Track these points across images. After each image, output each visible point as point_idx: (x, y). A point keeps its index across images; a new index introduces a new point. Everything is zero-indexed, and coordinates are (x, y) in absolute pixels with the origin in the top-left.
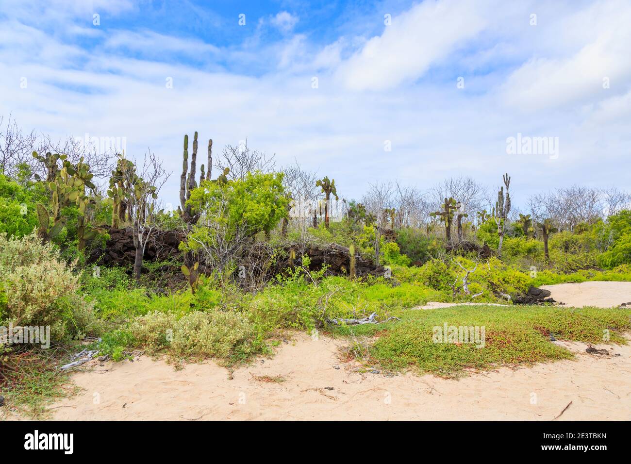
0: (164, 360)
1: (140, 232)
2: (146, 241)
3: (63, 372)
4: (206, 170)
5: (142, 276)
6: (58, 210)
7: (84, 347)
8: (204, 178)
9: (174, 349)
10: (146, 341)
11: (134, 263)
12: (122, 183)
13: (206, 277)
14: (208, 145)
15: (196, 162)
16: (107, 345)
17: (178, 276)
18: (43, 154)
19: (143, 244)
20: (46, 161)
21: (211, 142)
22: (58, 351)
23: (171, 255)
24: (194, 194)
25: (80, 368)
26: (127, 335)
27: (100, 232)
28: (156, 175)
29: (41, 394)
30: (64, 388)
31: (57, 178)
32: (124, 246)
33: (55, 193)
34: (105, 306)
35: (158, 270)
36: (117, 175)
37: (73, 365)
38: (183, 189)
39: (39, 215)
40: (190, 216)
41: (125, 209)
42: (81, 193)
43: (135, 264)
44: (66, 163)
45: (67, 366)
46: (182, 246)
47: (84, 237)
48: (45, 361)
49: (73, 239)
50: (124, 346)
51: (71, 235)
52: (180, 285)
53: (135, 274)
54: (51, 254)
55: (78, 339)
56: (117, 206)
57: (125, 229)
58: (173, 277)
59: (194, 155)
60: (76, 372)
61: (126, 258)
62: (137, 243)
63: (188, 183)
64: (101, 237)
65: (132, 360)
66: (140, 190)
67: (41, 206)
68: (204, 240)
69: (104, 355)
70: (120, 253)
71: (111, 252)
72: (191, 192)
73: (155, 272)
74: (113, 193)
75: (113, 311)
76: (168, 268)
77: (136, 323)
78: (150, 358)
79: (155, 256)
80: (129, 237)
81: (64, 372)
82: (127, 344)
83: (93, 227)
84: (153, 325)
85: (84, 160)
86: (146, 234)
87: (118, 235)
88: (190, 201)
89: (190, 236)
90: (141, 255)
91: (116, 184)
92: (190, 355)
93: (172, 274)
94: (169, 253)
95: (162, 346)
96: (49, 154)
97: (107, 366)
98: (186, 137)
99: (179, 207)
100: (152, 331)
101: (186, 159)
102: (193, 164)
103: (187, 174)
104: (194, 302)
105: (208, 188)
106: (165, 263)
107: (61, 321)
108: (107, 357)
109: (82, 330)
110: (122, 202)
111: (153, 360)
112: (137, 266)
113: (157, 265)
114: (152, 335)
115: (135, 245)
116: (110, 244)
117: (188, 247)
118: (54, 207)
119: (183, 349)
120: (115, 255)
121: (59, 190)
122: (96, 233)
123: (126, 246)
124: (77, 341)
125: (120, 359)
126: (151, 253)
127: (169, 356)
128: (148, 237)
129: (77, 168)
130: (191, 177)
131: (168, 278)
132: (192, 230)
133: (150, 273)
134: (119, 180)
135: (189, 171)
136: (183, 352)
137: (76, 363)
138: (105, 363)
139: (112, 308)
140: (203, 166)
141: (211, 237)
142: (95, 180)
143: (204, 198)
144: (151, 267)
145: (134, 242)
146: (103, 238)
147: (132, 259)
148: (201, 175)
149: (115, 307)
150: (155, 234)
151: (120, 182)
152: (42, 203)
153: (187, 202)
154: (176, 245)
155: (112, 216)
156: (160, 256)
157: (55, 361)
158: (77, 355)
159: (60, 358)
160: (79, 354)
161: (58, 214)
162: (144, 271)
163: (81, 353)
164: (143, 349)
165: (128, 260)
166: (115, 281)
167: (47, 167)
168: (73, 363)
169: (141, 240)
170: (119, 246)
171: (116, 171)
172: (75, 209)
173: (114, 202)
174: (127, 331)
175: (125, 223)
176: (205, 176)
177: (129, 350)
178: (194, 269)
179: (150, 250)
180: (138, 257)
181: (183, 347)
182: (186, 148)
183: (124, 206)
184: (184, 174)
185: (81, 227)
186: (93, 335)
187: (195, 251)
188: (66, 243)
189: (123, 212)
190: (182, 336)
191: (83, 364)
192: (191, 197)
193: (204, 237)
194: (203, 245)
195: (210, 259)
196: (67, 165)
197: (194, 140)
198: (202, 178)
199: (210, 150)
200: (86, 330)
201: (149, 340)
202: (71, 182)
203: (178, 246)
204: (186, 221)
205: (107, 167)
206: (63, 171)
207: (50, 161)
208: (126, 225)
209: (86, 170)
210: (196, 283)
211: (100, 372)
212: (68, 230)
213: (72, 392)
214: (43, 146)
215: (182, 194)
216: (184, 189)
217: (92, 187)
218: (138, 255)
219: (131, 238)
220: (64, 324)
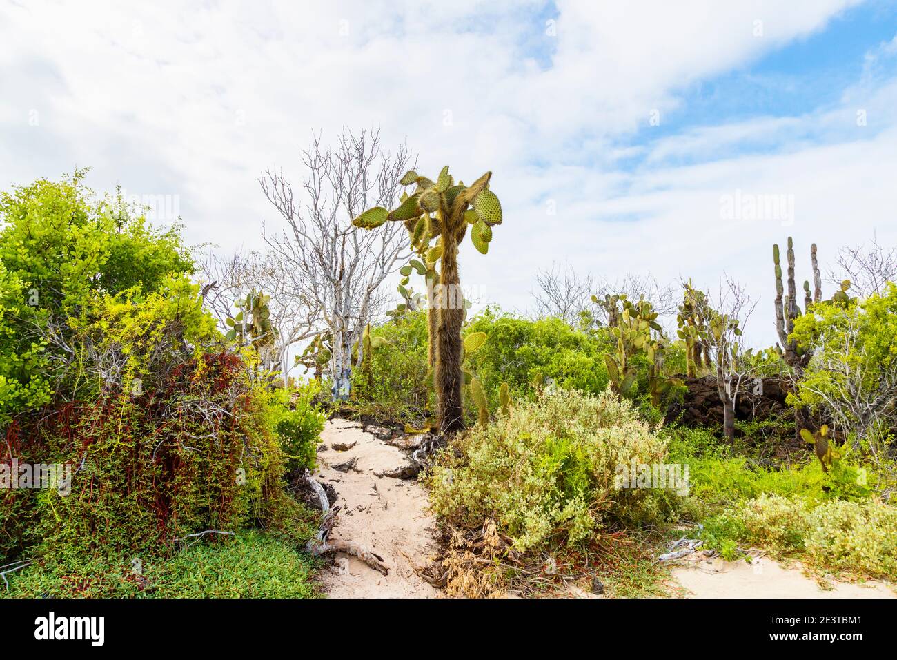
0: (798, 569)
1: (727, 382)
2: (736, 393)
3: (661, 562)
4: (812, 289)
5: (737, 441)
6: (625, 359)
7: (681, 533)
8: (811, 300)
9: (812, 555)
10: (765, 537)
11: (723, 423)
12: (693, 319)
13: (837, 445)
14: (811, 253)
15: (795, 279)
16: (712, 536)
17: (789, 442)
18: (603, 298)
19: (732, 397)
20: (606, 304)
21: (814, 248)
22: (651, 535)
23: (774, 412)
24: (799, 324)
25: (681, 561)
26: (737, 525)
27: (675, 383)
28: (738, 305)
29: (641, 588)
30: (667, 586)
31: (619, 322)
32: (707, 400)
33: (620, 341)
34: (696, 479)
35: (758, 432)
36: (685, 310)
37: (672, 556)
38: (780, 319)
39: (608, 367)
40: (798, 356)
41: (700, 352)
42: (648, 337)
43: (725, 425)
44: (626, 304)
45: (665, 556)
46: (790, 398)
47: (657, 390)
48: (639, 546)
49: (644, 393)
50: (735, 539)
51: (642, 388)
52: (794, 455)
53: (727, 437)
54: (629, 413)
55: (672, 522)
56: (691, 349)
57: (704, 378)
58: (780, 443)
59: (791, 270)
60: (677, 566)
61: (711, 416)
62: (724, 397)
63: (787, 311)
64: (677, 390)
65: (750, 563)
66: (717, 326)
67: (608, 355)
68: (826, 390)
69: (710, 549)
70: (703, 410)
71: (691, 409)
72: (795, 322)
73: (753, 435)
74: (683, 334)
75: (707, 487)
76: (771, 430)
77: (747, 510)
78: (776, 564)
79: (750, 413)
80: (711, 388)
81: (663, 563)
82: (738, 537)
83: (666, 378)
84: (773, 515)
85: (645, 298)
86: (734, 383)
87: (697, 386)
88: (795, 334)
89: (802, 384)
90: (732, 412)
91: (686, 321)
92: (840, 568)
93: (779, 439)
94: (770, 408)
95: (792, 548)
96: (608, 296)
97: (716, 565)
98: (776, 247)
99: (777, 345)
100: (773, 524)
101: (779, 278)
102: (791, 282)
103: (784, 296)
104: (828, 484)
105: (821, 313)
106: (766, 423)
107: (651, 497)
108: (714, 552)
109: (674, 510)
110: (696, 344)
111: (781, 567)
112: (728, 427)
113: (755, 425)
114: (773, 529)
115: (721, 399)
116: (689, 397)
117: (801, 400)
118: (620, 356)
119: (827, 557)
120: (697, 412)
121: (623, 337)
122: (671, 385)
123: (709, 401)
124: (671, 524)
125: (733, 558)
126: (746, 410)
127: (805, 565)
128: (737, 388)
129: (638, 308)
130: (790, 301)
131: (774, 444)
132: (804, 375)
133: (747, 436)
134: (689, 316)
135: (786, 293)
136: (827, 563)
137: (675, 553)
138: (712, 560)
139: (706, 483)
140: (806, 283)
141: (836, 385)
142: (659, 320)
143: (816, 328)
144: (748, 428)
145: (720, 395)
146: (680, 391)
147: (720, 417)
148: (805, 296)
149: (709, 482)
150: (746, 383)
151: (690, 318)
152: (608, 353)
153: (789, 336)
154: (781, 399)
155: (685, 362)
156: (758, 413)
157: (650, 547)
158: (676, 543)
159: (655, 545)
160: (677, 542)
161: (626, 365)
162: (738, 434)
163: (680, 541)
164: (763, 548)
165: (715, 419)
166: (701, 446)
167: (608, 311)
168: (672, 553)
169: (729, 392)
170: (700, 400)
171: (683, 305)
172: (643, 357)
173: (686, 345)
174: (736, 518)
175: (704, 370)
176: (813, 296)
177: (743, 546)
178: (820, 434)
179: (742, 405)
180: (728, 415)
181: (826, 554)
182: (777, 262)
183: (698, 348)
184: (779, 298)
185: (652, 378)
186: (689, 517)
187: (812, 407)
188: (638, 398)
189: (698, 356)
190: (822, 537)
191: (684, 556)
192: (794, 329)
193: (825, 386)
194: (826, 397)
195: (840, 417)
196: (628, 306)
197: (788, 249)
198: (808, 300)
199: (814, 259)
200: (680, 510)
201: (770, 536)
202: (635, 325)
203: (784, 400)
204: (791, 364)
205: (672, 302)
206: (625, 313)
207: (609, 304)
208: (705, 372)
209: (649, 309)
210: (829, 456)
211: (708, 572)
212: (638, 382)
213: (677, 594)
214: (601, 288)
215: (780, 327)
216: (782, 319)
217: (659, 328)
218: (727, 411)
219: (715, 389)
220: (655, 502)
